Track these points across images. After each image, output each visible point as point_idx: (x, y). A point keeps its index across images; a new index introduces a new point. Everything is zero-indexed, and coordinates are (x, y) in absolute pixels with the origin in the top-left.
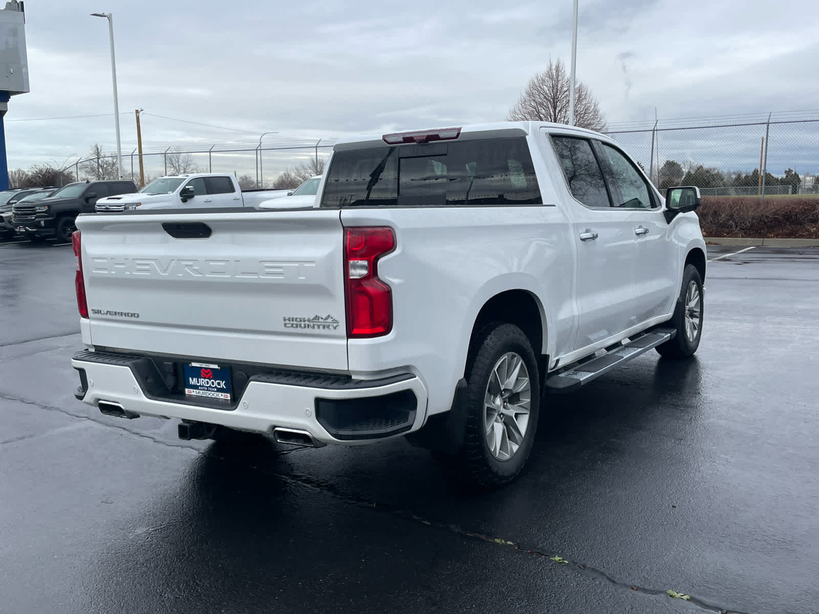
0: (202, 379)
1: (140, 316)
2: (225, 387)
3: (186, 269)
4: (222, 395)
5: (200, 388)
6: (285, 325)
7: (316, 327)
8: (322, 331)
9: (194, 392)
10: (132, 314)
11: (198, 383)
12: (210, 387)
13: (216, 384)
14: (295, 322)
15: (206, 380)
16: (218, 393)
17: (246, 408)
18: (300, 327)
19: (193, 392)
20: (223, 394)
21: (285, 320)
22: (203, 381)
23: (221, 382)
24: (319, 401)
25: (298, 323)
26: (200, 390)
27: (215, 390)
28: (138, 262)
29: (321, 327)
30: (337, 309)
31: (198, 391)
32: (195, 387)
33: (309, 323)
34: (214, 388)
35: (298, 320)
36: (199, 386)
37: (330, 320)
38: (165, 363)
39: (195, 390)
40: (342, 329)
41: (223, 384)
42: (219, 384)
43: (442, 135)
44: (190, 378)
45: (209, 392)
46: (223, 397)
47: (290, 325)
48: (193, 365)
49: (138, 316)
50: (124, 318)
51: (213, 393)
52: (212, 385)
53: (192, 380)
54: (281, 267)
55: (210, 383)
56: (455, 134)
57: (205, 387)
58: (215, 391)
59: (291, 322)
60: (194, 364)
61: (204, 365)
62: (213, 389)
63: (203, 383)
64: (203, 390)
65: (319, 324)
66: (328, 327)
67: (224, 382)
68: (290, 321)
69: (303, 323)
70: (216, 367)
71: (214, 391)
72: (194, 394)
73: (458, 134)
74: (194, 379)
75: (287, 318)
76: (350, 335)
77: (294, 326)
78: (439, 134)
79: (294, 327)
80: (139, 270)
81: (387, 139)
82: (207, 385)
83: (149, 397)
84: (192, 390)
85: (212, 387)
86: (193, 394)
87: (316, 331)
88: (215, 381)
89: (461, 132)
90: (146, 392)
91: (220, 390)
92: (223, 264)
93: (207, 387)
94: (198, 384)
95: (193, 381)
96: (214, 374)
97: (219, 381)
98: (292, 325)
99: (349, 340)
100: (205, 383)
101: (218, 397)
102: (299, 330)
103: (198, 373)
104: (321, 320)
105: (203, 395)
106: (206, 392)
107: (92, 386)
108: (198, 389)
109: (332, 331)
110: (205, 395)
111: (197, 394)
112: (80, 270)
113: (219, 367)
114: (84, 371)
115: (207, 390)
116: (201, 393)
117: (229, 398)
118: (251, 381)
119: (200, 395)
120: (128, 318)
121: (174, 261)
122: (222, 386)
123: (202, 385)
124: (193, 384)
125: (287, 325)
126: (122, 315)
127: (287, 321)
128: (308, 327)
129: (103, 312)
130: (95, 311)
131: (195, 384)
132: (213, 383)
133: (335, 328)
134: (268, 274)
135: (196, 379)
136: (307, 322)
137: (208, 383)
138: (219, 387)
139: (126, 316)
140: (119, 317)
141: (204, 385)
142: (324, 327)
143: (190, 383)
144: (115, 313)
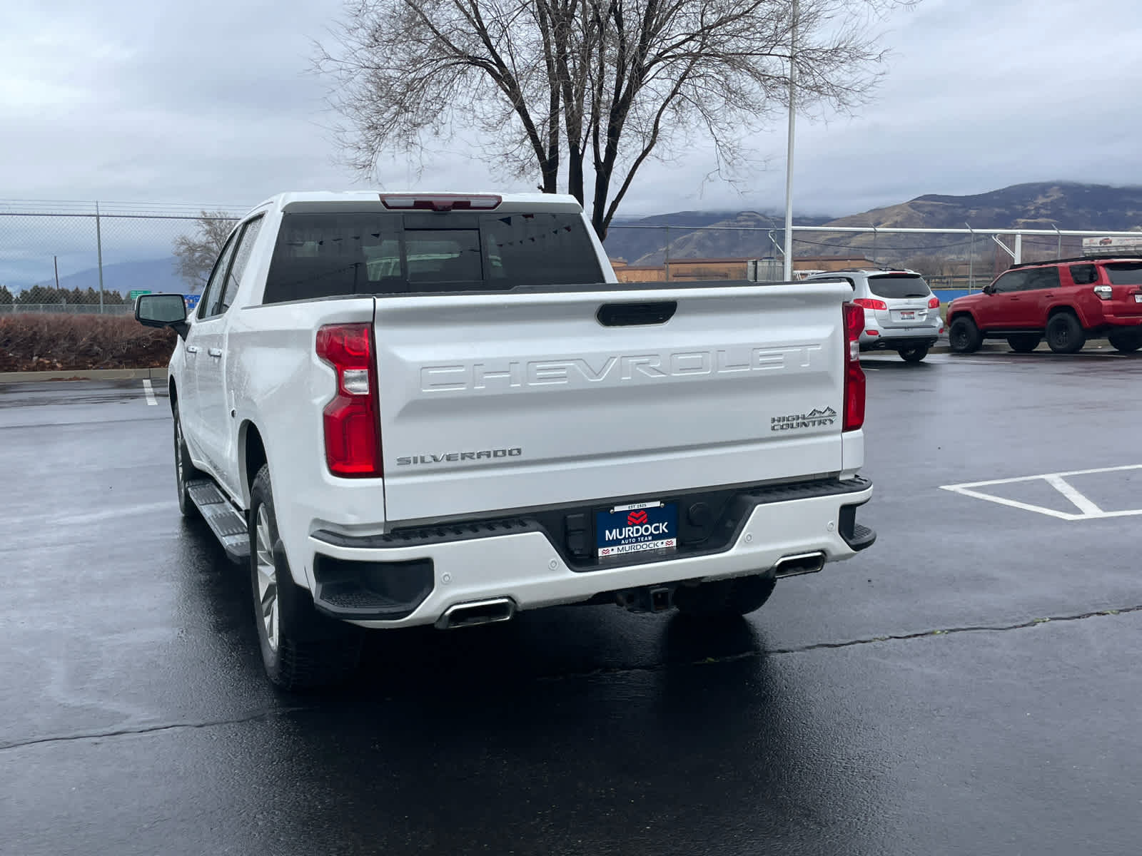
0: (627, 529)
1: (523, 451)
2: (666, 531)
3: (638, 369)
5: (623, 542)
6: (773, 429)
7: (811, 424)
8: (817, 428)
9: (614, 551)
10: (504, 452)
11: (621, 535)
12: (642, 535)
13: (651, 529)
14: (786, 422)
15: (635, 528)
16: (656, 542)
17: (747, 542)
18: (792, 426)
20: (665, 541)
21: (774, 420)
23: (661, 524)
24: (843, 510)
25: (790, 423)
26: (623, 544)
27: (650, 538)
28: (539, 366)
29: (816, 423)
30: (834, 398)
31: (621, 547)
32: (616, 542)
33: (802, 421)
34: (647, 536)
35: (790, 418)
37: (827, 413)
38: (569, 517)
39: (615, 548)
40: (839, 421)
41: (663, 527)
42: (657, 528)
43: (474, 203)
44: (607, 532)
45: (641, 544)
46: (664, 546)
47: (779, 427)
48: (616, 511)
49: (519, 451)
50: (484, 460)
51: (648, 543)
52: (644, 533)
53: (611, 533)
54: (781, 355)
55: (642, 530)
56: (493, 202)
58: (650, 541)
59: (781, 423)
60: (617, 509)
61: (636, 507)
62: (646, 539)
63: (630, 533)
64: (629, 543)
65: (813, 420)
66: (825, 422)
67: (666, 523)
68: (779, 421)
69: (795, 422)
70: (657, 504)
71: (648, 541)
72: (615, 552)
73: (499, 203)
74: (614, 530)
75: (776, 419)
76: (846, 427)
77: (785, 427)
78: (471, 201)
79: (786, 429)
80: (541, 379)
81: (386, 201)
82: (635, 535)
83: (576, 569)
84: (610, 549)
85: (645, 536)
86: (611, 553)
87: (811, 429)
89: (502, 201)
90: (570, 564)
91: (656, 537)
92: (700, 356)
93: (636, 538)
94: (619, 537)
96: (651, 516)
97: (658, 524)
98: (782, 428)
99: (844, 434)
100: (632, 533)
101: (656, 547)
102: (790, 432)
103: (622, 520)
104: (817, 415)
105: (630, 551)
106: (635, 544)
107: (447, 584)
108: (620, 544)
109: (828, 427)
110: (633, 551)
111: (619, 553)
112: (367, 393)
113: (662, 504)
114: (427, 563)
115: (637, 541)
116: (627, 549)
117: (675, 544)
118: (757, 505)
119: (625, 552)
120: (493, 460)
121: (616, 360)
122: (663, 530)
123: (627, 536)
124: (611, 539)
125: (776, 428)
126: (479, 457)
127: (776, 423)
128: (801, 426)
129: (428, 459)
130: (403, 461)
131: (615, 538)
132: (647, 530)
133: (831, 422)
134: (763, 364)
135: (618, 530)
136: (800, 421)
137: (638, 531)
138: (658, 532)
139: (489, 456)
140: (468, 462)
141: (632, 536)
142: (820, 423)
143: (607, 539)
144: (463, 456)
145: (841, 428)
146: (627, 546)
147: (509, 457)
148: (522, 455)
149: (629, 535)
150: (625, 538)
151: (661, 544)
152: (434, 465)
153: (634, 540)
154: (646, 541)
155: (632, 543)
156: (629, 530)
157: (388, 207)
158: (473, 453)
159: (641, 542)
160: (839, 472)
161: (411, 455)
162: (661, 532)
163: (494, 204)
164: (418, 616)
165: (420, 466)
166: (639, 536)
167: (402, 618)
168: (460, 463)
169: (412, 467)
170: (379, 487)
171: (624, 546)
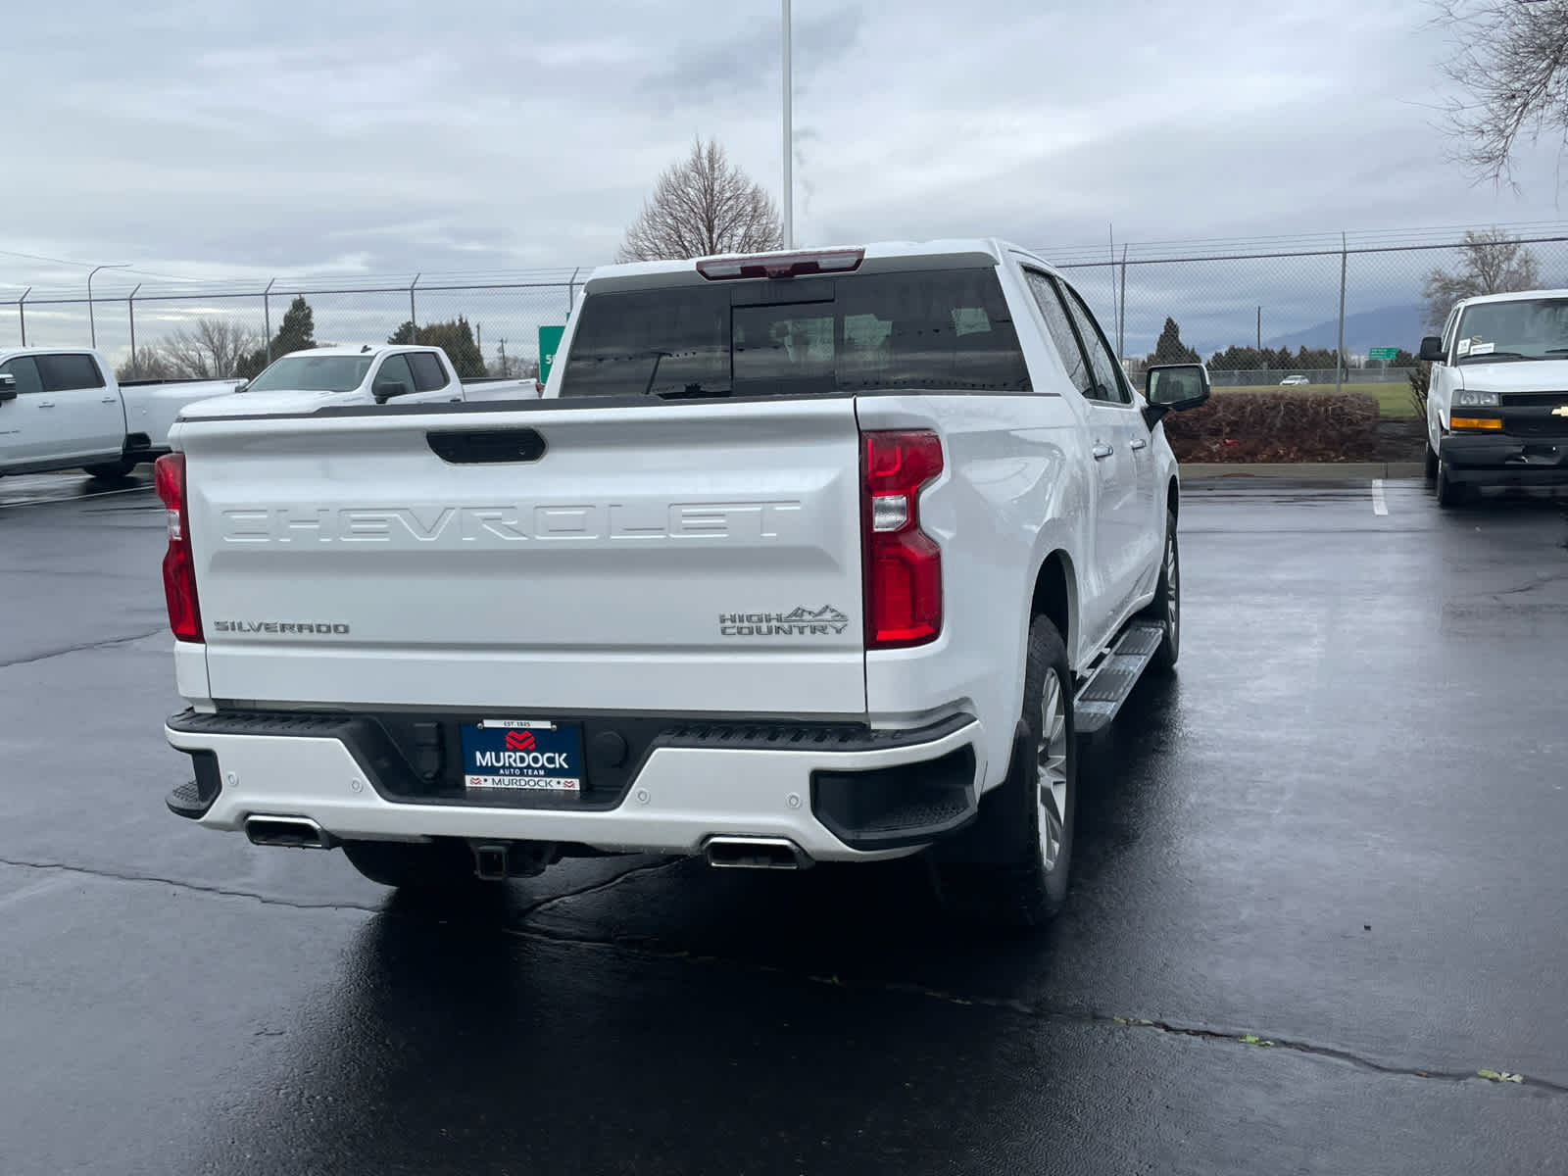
0: (507, 754)
1: (351, 629)
2: (566, 766)
3: (485, 526)
4: (559, 783)
5: (502, 771)
6: (724, 631)
7: (795, 631)
8: (808, 638)
9: (488, 782)
10: (329, 627)
11: (498, 761)
12: (529, 767)
13: (543, 760)
14: (746, 624)
15: (518, 754)
16: (548, 780)
17: (645, 802)
18: (759, 631)
19: (486, 780)
20: (562, 781)
21: (723, 621)
22: (508, 758)
23: (557, 755)
24: (818, 777)
25: (754, 625)
26: (502, 775)
27: (542, 773)
28: (354, 516)
29: (807, 631)
30: (846, 591)
31: (497, 778)
32: (492, 771)
33: (778, 624)
34: (537, 769)
35: (755, 619)
36: (499, 768)
37: (828, 616)
38: (417, 725)
39: (490, 778)
40: (856, 631)
41: (560, 760)
42: (551, 760)
43: (823, 263)
44: (478, 754)
45: (527, 779)
46: (561, 787)
47: (735, 630)
48: (486, 726)
49: (346, 630)
50: (306, 635)
51: (536, 779)
52: (533, 764)
53: (483, 757)
54: (722, 515)
55: (529, 759)
56: (852, 260)
57: (515, 768)
58: (541, 776)
59: (738, 624)
60: (488, 724)
61: (515, 724)
62: (536, 772)
63: (511, 760)
64: (510, 775)
65: (801, 624)
66: (823, 630)
67: (565, 755)
68: (733, 621)
69: (764, 625)
70: (546, 725)
71: (538, 776)
72: (489, 784)
73: (859, 262)
74: (488, 754)
75: (728, 616)
76: (872, 642)
77: (745, 631)
78: (819, 261)
79: (745, 634)
80: (358, 533)
81: (705, 269)
82: (519, 765)
83: (394, 797)
84: (482, 778)
85: (533, 769)
86: (484, 785)
87: (795, 638)
88: (542, 755)
89: (866, 257)
90: (383, 789)
91: (552, 773)
92: (580, 512)
93: (521, 769)
94: (496, 764)
95: (485, 759)
96: (540, 742)
97: (552, 755)
98: (740, 631)
99: (868, 653)
100: (515, 761)
101: (549, 787)
102: (755, 639)
103: (498, 741)
104: (806, 617)
105: (511, 786)
106: (518, 778)
107: (236, 785)
108: (498, 774)
109: (831, 638)
110: (515, 786)
111: (495, 786)
112: (182, 539)
113: (554, 726)
114: (213, 756)
115: (522, 774)
116: (506, 782)
117: (577, 788)
118: (658, 747)
119: (503, 786)
120: (316, 636)
121: (453, 511)
122: (560, 764)
123: (507, 765)
124: (484, 764)
125: (728, 631)
126: (300, 631)
127: (728, 624)
128: (777, 632)
129: (246, 627)
130: (221, 626)
131: (490, 765)
132: (536, 760)
133: (839, 631)
134: (688, 529)
135: (493, 754)
136: (774, 623)
137: (522, 760)
138: (552, 766)
139: (311, 631)
140: (288, 635)
141: (514, 765)
142: (814, 630)
143: (478, 764)
144: (283, 628)
145: (860, 640)
146: (506, 779)
147: (333, 635)
148: (350, 634)
149: (510, 763)
150: (503, 767)
151: (557, 784)
153: (517, 772)
154: (536, 776)
155: (515, 775)
156: (510, 757)
157: (709, 278)
158: (294, 626)
159: (527, 776)
161: (227, 620)
162: (558, 766)
163: (854, 263)
165: (238, 635)
166: (525, 768)
167: (201, 817)
168: (279, 636)
169: (230, 635)
170: (201, 654)
171: (502, 778)
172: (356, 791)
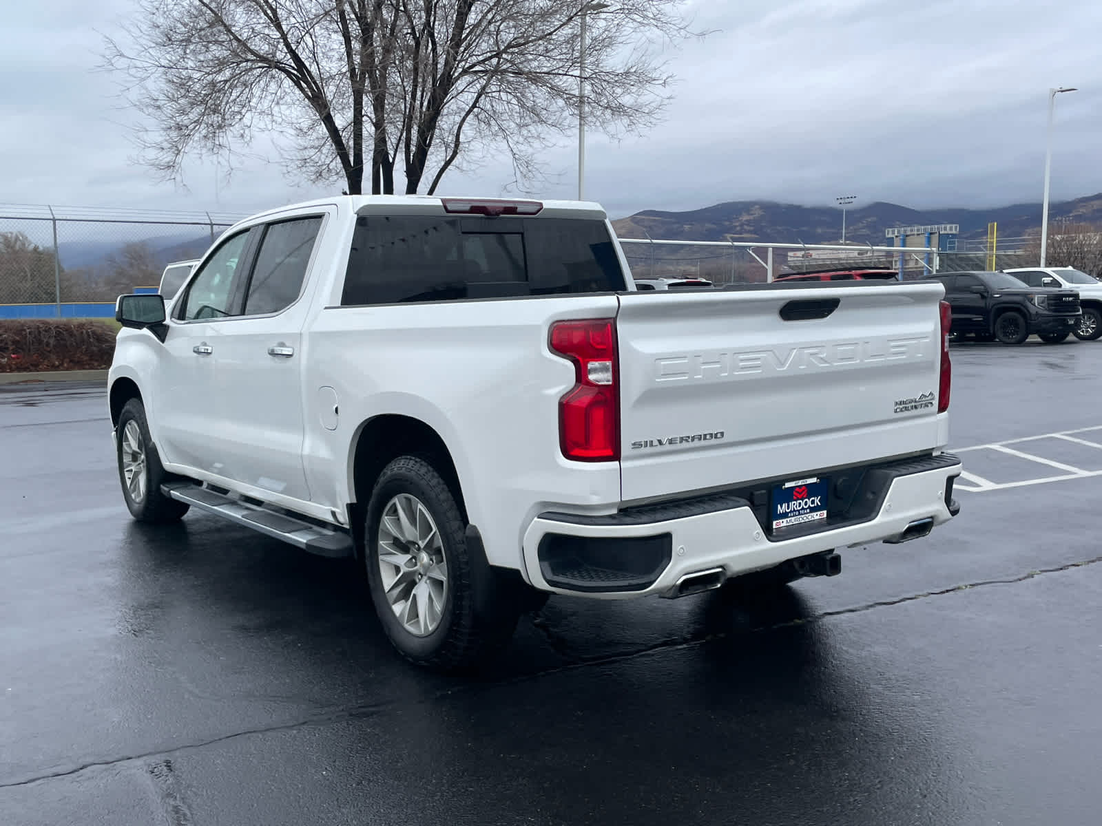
0: (793, 503)
1: (725, 434)
2: (819, 504)
3: (811, 359)
4: (817, 515)
5: (790, 515)
6: (896, 411)
7: (920, 407)
8: (923, 410)
10: (711, 435)
11: (788, 508)
12: (803, 509)
13: (809, 503)
14: (903, 406)
15: (798, 501)
16: (813, 514)
18: (907, 409)
19: (783, 522)
20: (819, 513)
21: (897, 404)
22: (794, 505)
23: (816, 498)
25: (907, 406)
26: (791, 517)
27: (808, 511)
28: (741, 357)
29: (923, 406)
31: (788, 519)
32: (785, 515)
33: (915, 404)
34: (806, 509)
35: (906, 403)
36: (788, 513)
37: (929, 397)
38: (756, 493)
39: (785, 520)
41: (817, 501)
42: (813, 502)
43: (521, 209)
45: (803, 516)
46: (818, 517)
49: (722, 434)
50: (697, 443)
51: (807, 515)
52: (805, 507)
53: (781, 507)
54: (904, 346)
55: (803, 504)
56: (533, 209)
58: (809, 513)
60: (788, 485)
61: (800, 483)
62: (806, 511)
64: (794, 516)
65: (922, 403)
66: (928, 405)
67: (819, 497)
68: (900, 405)
69: (909, 405)
70: (814, 480)
71: (807, 513)
72: (785, 524)
73: (541, 209)
74: (784, 504)
77: (903, 409)
78: (518, 207)
79: (904, 411)
80: (743, 368)
82: (799, 509)
83: (771, 539)
84: (781, 521)
86: (782, 525)
87: (919, 411)
88: (809, 499)
90: (767, 535)
91: (813, 510)
92: (852, 347)
93: (799, 511)
94: (787, 511)
95: (783, 508)
96: (810, 491)
97: (813, 498)
98: (901, 411)
99: (937, 415)
100: (796, 506)
101: (813, 519)
103: (790, 495)
104: (924, 398)
105: (795, 523)
106: (799, 517)
107: (682, 555)
108: (788, 517)
110: (797, 522)
111: (788, 525)
112: (611, 383)
113: (818, 480)
114: (667, 537)
115: (799, 514)
116: (793, 521)
117: (825, 516)
118: (894, 478)
119: (791, 524)
120: (703, 443)
121: (795, 351)
122: (817, 503)
123: (792, 510)
124: (781, 512)
126: (693, 440)
127: (898, 406)
128: (914, 409)
129: (655, 443)
130: (637, 445)
131: (784, 511)
132: (806, 504)
133: (932, 404)
134: (893, 354)
135: (786, 504)
136: (913, 404)
137: (800, 504)
138: (814, 505)
139: (700, 439)
140: (685, 445)
141: (796, 509)
142: (925, 405)
143: (779, 512)
144: (682, 439)
145: (937, 410)
146: (793, 518)
147: (714, 440)
148: (724, 438)
149: (794, 508)
150: (791, 512)
152: (659, 449)
153: (797, 513)
155: (796, 515)
157: (448, 211)
158: (689, 437)
159: (802, 514)
160: (933, 449)
161: (642, 440)
162: (816, 505)
163: (536, 210)
164: (659, 586)
165: (649, 450)
166: (801, 510)
167: (647, 587)
168: (678, 446)
169: (643, 450)
170: (615, 470)
171: (790, 519)
172: (755, 540)
